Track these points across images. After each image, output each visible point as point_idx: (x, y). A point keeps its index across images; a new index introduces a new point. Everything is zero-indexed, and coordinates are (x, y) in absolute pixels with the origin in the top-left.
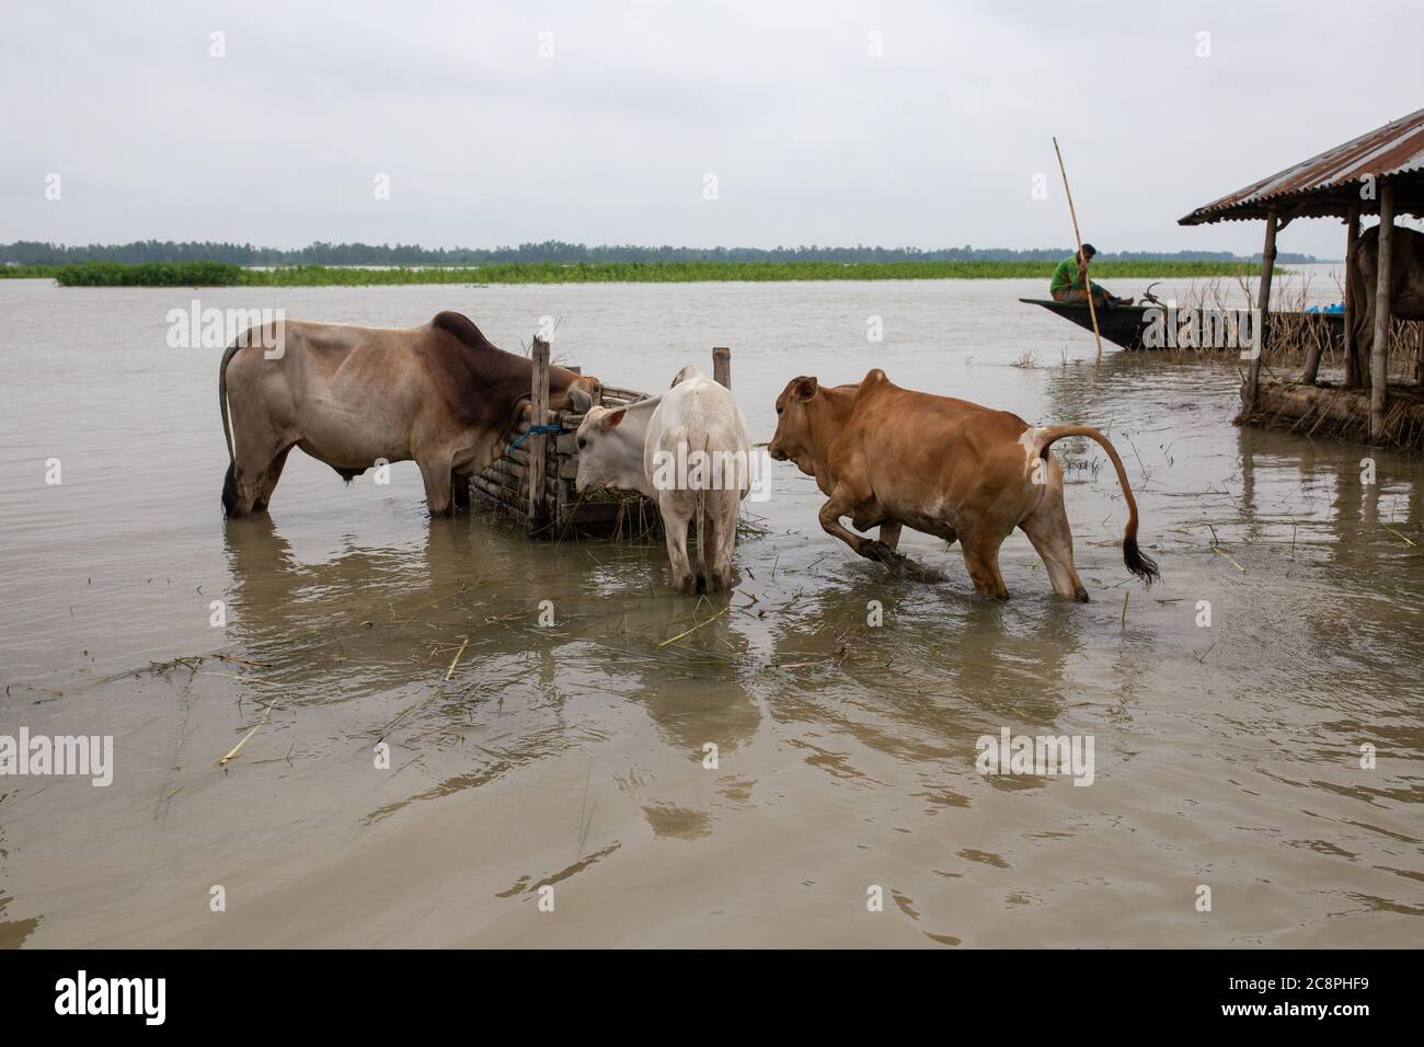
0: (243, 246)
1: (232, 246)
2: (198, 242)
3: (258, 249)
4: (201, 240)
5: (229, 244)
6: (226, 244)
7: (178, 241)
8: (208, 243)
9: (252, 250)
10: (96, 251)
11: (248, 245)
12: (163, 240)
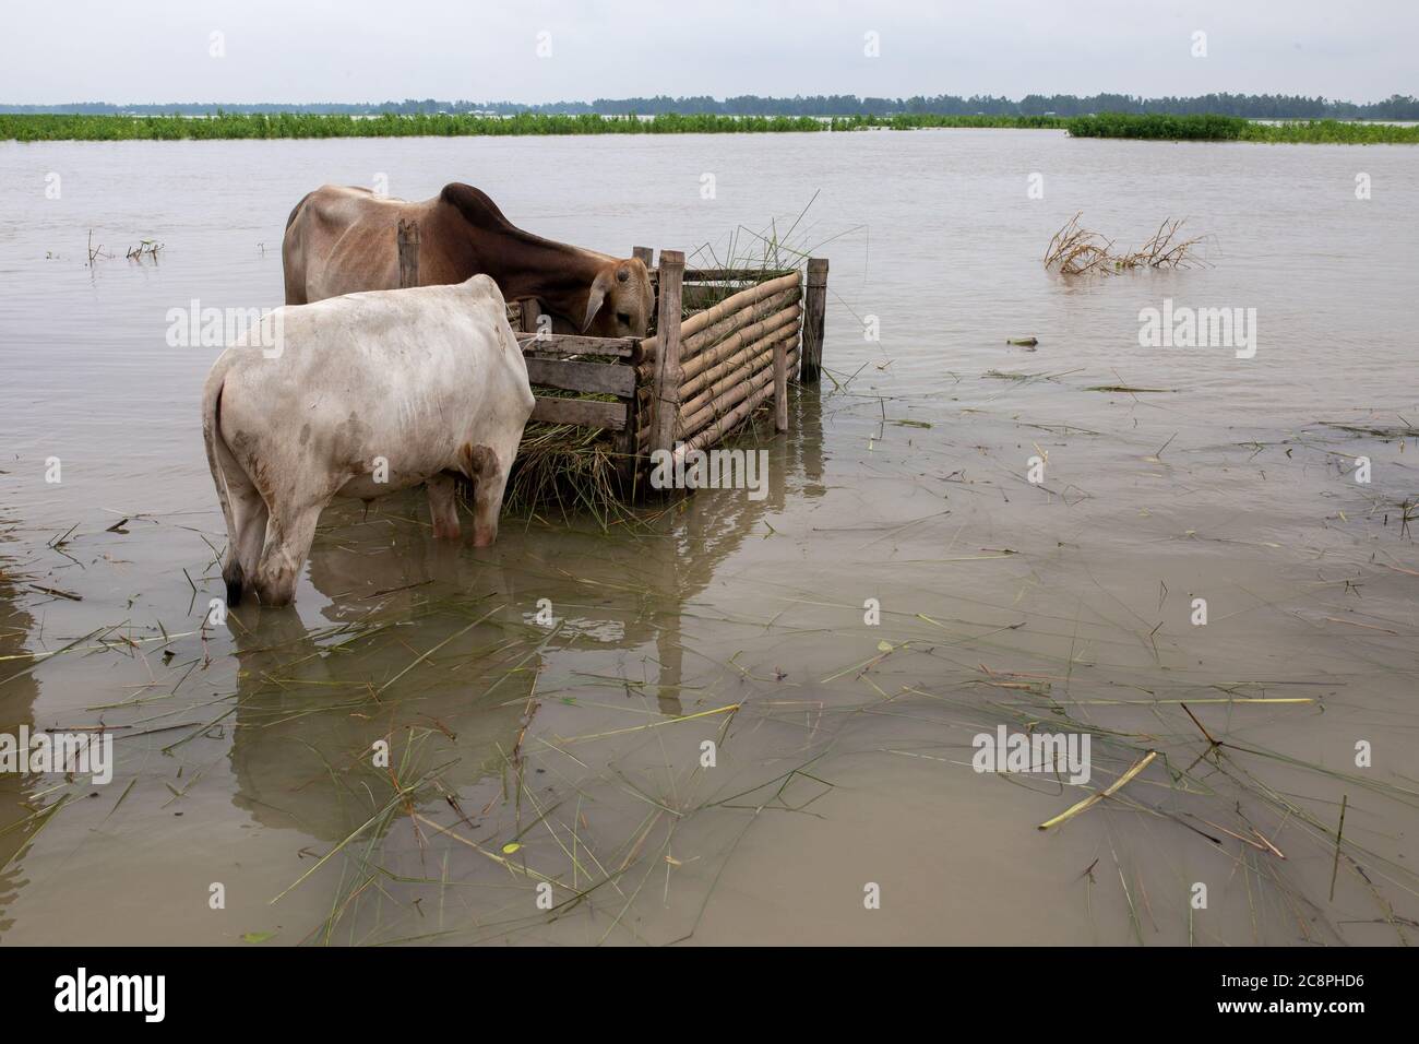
0: (1314, 99)
1: (1304, 99)
2: (1269, 96)
3: (1331, 102)
4: (1272, 93)
5: (1301, 97)
6: (1297, 97)
7: (1248, 95)
8: (1279, 96)
9: (1324, 103)
10: (1168, 104)
11: (1320, 98)
12: (1234, 93)
